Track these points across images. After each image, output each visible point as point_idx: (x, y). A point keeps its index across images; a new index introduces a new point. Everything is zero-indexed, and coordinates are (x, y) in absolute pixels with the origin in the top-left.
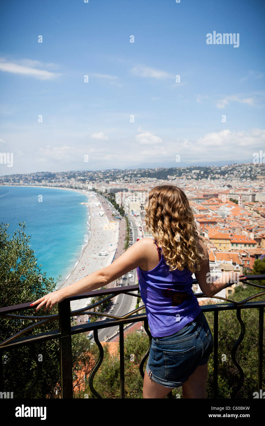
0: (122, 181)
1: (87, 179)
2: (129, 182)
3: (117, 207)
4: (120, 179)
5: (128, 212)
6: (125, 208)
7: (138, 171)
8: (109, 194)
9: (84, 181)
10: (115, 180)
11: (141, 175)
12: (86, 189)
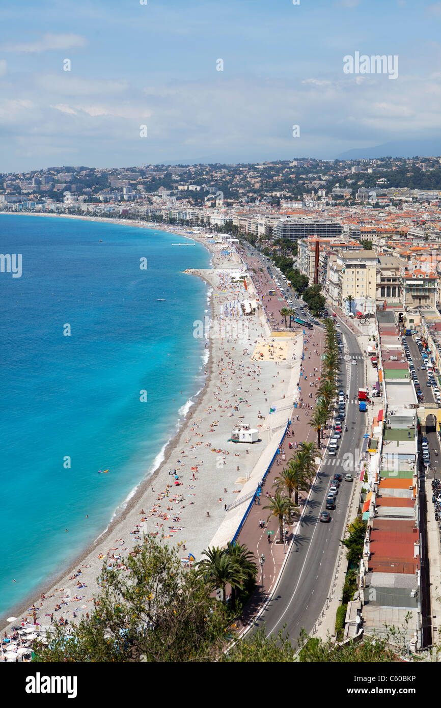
0: (323, 201)
1: (208, 193)
2: (346, 204)
3: (299, 284)
4: (316, 192)
5: (336, 303)
6: (328, 290)
7: (378, 166)
8: (277, 242)
9: (197, 199)
10: (299, 197)
11: (388, 180)
12: (204, 224)
